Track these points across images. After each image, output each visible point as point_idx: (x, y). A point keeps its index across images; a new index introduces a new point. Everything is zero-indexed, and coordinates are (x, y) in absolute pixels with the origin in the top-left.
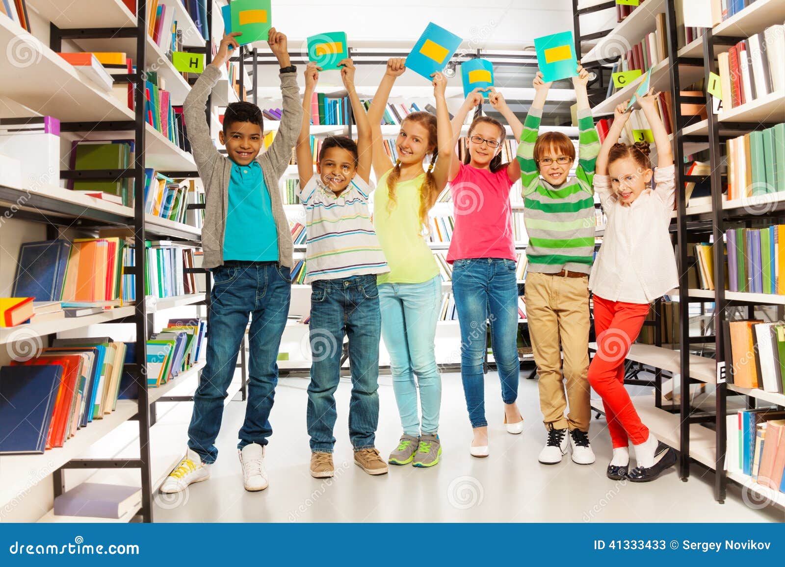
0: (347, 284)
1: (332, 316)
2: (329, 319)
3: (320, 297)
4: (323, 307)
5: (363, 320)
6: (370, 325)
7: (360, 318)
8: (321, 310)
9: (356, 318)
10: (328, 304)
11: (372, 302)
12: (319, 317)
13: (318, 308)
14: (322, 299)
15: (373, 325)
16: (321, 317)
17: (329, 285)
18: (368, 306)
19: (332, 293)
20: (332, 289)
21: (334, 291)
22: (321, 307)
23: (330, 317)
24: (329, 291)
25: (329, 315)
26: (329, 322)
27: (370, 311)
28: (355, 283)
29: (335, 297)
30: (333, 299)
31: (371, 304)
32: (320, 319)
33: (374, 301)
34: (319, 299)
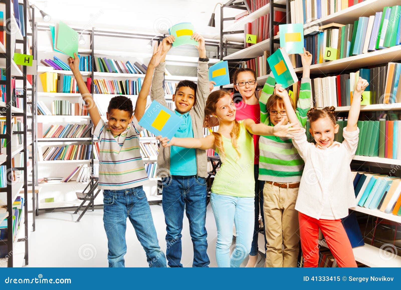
0: (127, 192)
1: (119, 213)
2: (117, 214)
3: (110, 201)
4: (113, 208)
5: (139, 212)
6: (144, 214)
7: (137, 211)
8: (112, 210)
9: (134, 211)
10: (115, 206)
11: (143, 200)
12: (111, 214)
13: (110, 209)
14: (112, 203)
15: (146, 214)
16: (113, 214)
17: (116, 194)
18: (141, 203)
19: (118, 198)
20: (118, 196)
21: (119, 197)
22: (111, 208)
23: (118, 213)
24: (116, 197)
25: (117, 212)
26: (118, 217)
27: (142, 206)
28: (132, 191)
29: (120, 201)
30: (119, 202)
31: (142, 201)
32: (112, 215)
33: (144, 199)
34: (110, 203)
